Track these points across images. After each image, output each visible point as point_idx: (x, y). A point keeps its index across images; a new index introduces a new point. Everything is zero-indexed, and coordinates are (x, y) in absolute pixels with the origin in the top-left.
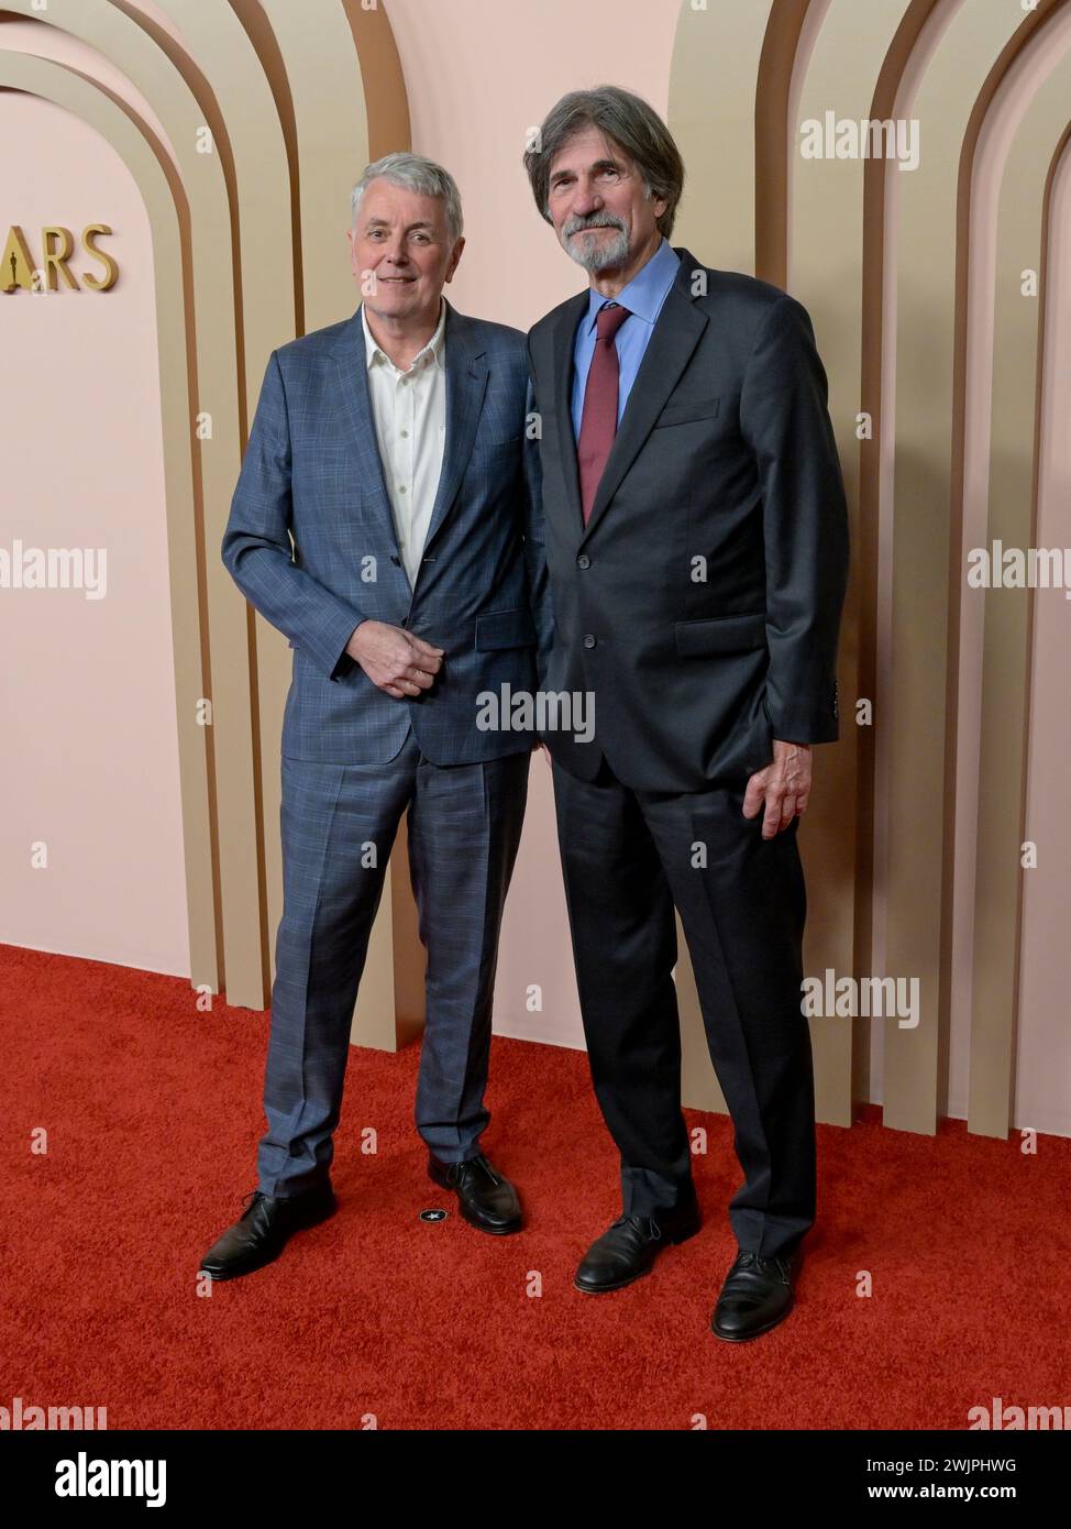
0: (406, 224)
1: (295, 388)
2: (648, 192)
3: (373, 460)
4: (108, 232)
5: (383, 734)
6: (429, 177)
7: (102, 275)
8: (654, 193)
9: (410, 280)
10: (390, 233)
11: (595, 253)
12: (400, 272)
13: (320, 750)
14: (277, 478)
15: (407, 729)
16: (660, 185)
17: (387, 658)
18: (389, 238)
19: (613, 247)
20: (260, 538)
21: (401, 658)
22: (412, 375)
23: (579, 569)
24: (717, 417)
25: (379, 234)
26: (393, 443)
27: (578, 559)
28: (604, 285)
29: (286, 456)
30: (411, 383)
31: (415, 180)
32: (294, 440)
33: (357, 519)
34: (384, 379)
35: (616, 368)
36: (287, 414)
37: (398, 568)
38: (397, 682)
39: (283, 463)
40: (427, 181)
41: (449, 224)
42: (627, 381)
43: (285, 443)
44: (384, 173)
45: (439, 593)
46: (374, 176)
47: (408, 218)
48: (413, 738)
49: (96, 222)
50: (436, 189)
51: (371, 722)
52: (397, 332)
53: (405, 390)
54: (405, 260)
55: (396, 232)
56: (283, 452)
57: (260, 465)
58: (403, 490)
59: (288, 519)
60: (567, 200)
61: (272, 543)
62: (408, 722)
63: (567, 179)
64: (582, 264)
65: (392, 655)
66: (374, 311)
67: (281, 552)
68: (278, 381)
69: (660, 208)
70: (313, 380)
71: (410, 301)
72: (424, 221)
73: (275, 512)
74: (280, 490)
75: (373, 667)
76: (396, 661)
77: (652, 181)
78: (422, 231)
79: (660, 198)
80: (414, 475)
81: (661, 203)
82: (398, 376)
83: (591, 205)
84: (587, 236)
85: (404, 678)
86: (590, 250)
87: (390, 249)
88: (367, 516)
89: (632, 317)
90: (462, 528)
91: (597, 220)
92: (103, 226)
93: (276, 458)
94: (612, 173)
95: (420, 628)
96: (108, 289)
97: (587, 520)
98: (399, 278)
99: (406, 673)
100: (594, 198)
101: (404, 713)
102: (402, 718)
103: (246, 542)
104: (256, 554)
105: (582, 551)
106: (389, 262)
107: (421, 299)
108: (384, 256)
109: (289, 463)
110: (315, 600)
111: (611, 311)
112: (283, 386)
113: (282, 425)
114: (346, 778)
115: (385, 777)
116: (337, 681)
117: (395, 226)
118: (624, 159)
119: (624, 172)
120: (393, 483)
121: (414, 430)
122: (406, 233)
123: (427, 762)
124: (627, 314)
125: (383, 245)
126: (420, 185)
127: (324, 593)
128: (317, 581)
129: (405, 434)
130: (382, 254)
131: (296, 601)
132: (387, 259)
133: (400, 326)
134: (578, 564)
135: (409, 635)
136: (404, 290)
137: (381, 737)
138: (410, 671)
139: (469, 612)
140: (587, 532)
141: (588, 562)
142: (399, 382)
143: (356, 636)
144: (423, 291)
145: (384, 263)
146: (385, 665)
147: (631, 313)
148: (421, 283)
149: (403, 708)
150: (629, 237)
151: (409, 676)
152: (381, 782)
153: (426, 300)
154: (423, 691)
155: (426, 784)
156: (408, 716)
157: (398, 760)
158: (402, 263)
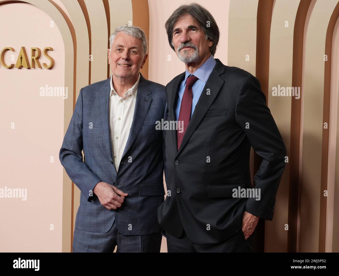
0: (129, 47)
1: (86, 102)
2: (207, 38)
3: (107, 127)
4: (52, 50)
5: (105, 222)
6: (138, 32)
7: (49, 64)
8: (209, 38)
9: (130, 65)
10: (124, 50)
11: (187, 57)
12: (126, 62)
13: (85, 226)
14: (77, 131)
15: (113, 221)
16: (211, 36)
17: (106, 195)
18: (123, 51)
19: (193, 55)
20: (71, 151)
21: (110, 196)
22: (125, 99)
23: (175, 165)
24: (226, 115)
25: (119, 50)
26: (115, 122)
27: (175, 162)
28: (190, 68)
29: (81, 124)
30: (124, 101)
31: (133, 32)
32: (84, 119)
33: (100, 147)
34: (115, 100)
35: (192, 97)
36: (82, 110)
37: (112, 165)
38: (108, 204)
39: (80, 126)
40: (137, 34)
41: (143, 48)
42: (195, 101)
43: (81, 119)
44: (123, 30)
45: (127, 174)
46: (119, 31)
47: (130, 45)
48: (115, 225)
49: (48, 46)
50: (140, 36)
51: (102, 217)
52: (123, 83)
53: (122, 104)
54: (129, 58)
55: (126, 49)
56: (80, 123)
57: (73, 126)
58: (117, 138)
59: (81, 146)
60: (178, 39)
61: (75, 154)
62: (114, 219)
63: (179, 31)
64: (183, 61)
65: (107, 195)
66: (116, 76)
67: (78, 157)
68: (82, 99)
69: (211, 44)
70: (92, 99)
71: (128, 73)
72: (135, 46)
73: (76, 143)
74: (78, 136)
75: (101, 198)
76: (108, 197)
77: (208, 34)
78: (135, 50)
79: (211, 41)
80: (121, 133)
81: (211, 42)
82: (120, 98)
83: (186, 39)
84: (185, 51)
85: (110, 203)
86: (186, 56)
87: (124, 55)
88: (104, 147)
89: (198, 80)
90: (136, 153)
91: (188, 45)
92: (50, 48)
93: (78, 124)
94: (194, 30)
95: (119, 186)
96: (51, 68)
97: (178, 149)
98: (126, 65)
99: (111, 201)
100: (188, 37)
101: (113, 215)
102: (112, 217)
103: (67, 152)
104: (69, 156)
105: (176, 159)
106: (123, 59)
107: (132, 72)
108: (121, 57)
109: (82, 126)
110: (85, 173)
111: (191, 77)
112: (83, 100)
113: (80, 114)
114: (93, 237)
115: (106, 238)
116: (91, 202)
117: (126, 47)
118: (199, 26)
119: (199, 30)
120: (114, 136)
121: (123, 117)
122: (129, 50)
123: (120, 234)
124: (197, 79)
125: (121, 53)
126: (135, 34)
127: (89, 171)
128: (88, 167)
129: (120, 119)
130: (120, 56)
131: (79, 173)
132: (122, 58)
133: (124, 81)
134: (175, 163)
135: (115, 188)
136: (127, 69)
137: (105, 223)
138: (113, 201)
139: (137, 182)
140: (179, 152)
141: (178, 162)
142: (120, 101)
143: (96, 187)
144: (133, 70)
145: (121, 59)
146: (105, 198)
147: (198, 79)
148: (133, 67)
149: (112, 213)
150: (199, 52)
151: (112, 202)
152: (104, 239)
153: (134, 72)
154: (117, 208)
155: (120, 241)
156: (114, 216)
157: (110, 232)
158: (128, 59)
